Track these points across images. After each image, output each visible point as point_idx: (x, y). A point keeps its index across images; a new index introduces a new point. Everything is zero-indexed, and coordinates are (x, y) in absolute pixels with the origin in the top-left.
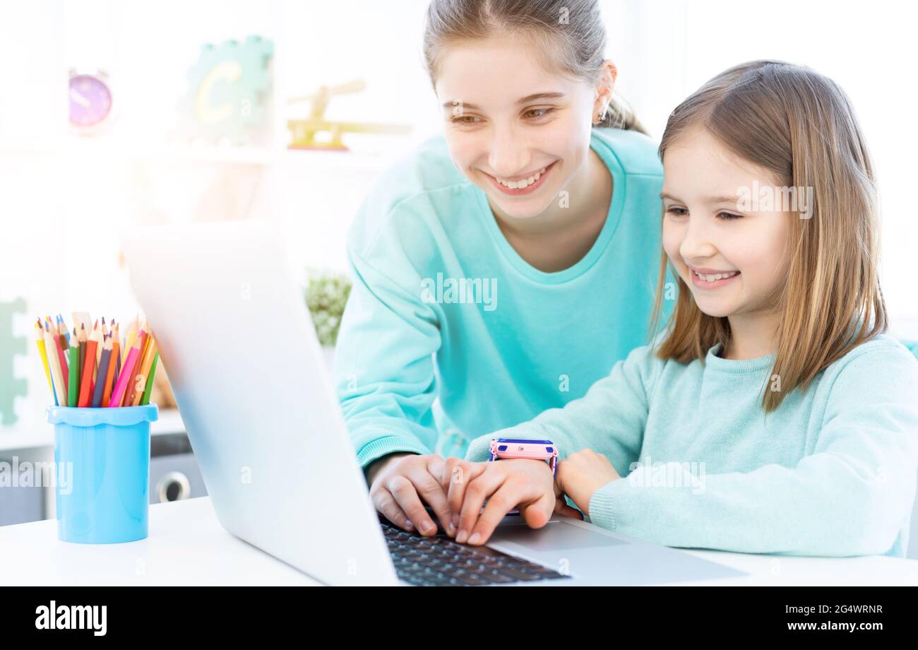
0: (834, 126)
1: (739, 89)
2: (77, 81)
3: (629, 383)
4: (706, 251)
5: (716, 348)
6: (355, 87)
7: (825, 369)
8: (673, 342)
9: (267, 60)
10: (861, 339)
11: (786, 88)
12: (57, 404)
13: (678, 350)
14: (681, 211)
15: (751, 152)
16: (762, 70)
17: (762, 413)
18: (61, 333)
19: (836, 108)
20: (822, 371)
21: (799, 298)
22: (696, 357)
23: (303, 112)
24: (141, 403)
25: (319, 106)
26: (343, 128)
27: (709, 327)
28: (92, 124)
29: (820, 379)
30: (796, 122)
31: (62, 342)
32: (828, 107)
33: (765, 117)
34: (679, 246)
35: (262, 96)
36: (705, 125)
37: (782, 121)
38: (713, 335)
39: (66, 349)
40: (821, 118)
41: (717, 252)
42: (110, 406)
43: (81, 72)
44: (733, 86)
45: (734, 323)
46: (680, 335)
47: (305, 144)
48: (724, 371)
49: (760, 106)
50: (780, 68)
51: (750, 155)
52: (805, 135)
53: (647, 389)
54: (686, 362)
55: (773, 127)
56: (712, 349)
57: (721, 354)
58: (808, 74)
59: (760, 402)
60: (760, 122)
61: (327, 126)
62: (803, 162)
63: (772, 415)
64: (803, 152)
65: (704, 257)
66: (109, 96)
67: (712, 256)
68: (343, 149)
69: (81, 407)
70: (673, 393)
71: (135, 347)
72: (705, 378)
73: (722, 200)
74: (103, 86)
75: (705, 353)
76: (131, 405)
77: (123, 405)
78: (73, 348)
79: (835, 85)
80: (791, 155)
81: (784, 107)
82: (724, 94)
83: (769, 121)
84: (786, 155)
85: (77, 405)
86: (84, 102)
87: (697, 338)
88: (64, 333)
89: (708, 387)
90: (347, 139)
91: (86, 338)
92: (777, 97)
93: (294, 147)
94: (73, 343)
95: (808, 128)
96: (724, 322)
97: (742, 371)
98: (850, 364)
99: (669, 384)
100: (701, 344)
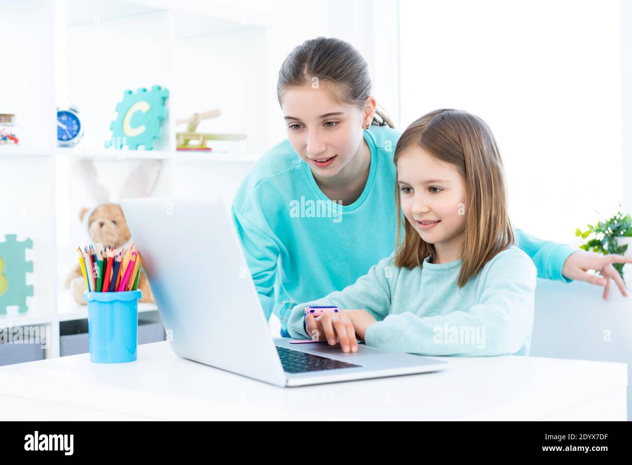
0: (483, 139)
1: (433, 125)
2: (60, 114)
3: (378, 279)
4: (425, 210)
5: (428, 258)
6: (214, 114)
7: (484, 266)
8: (404, 257)
9: (164, 99)
10: (502, 248)
11: (457, 122)
12: (90, 291)
13: (407, 263)
14: (408, 189)
15: (444, 156)
16: (443, 113)
17: (458, 288)
18: (92, 254)
19: (483, 129)
20: (482, 266)
21: (474, 229)
22: (417, 265)
23: (183, 128)
24: (133, 290)
25: (193, 126)
26: (206, 137)
27: (423, 248)
28: (68, 139)
29: (482, 270)
30: (464, 140)
31: (93, 258)
32: (479, 130)
33: (449, 138)
34: (411, 207)
35: (162, 121)
36: (419, 144)
37: (457, 139)
38: (425, 252)
39: (95, 262)
40: (476, 136)
41: (430, 210)
42: (117, 291)
43: (61, 110)
44: (430, 123)
45: (437, 246)
46: (408, 254)
47: (183, 148)
48: (433, 270)
49: (446, 133)
50: (452, 112)
51: (443, 157)
52: (470, 146)
53: (389, 281)
54: (411, 269)
55: (453, 143)
56: (426, 258)
57: (431, 261)
58: (466, 114)
59: (457, 283)
60: (446, 140)
61: (197, 137)
62: (470, 159)
63: (463, 289)
64: (469, 154)
65: (424, 212)
66: (78, 123)
67: (428, 212)
68: (208, 150)
69: (104, 292)
70: (407, 282)
71: (132, 260)
72: (423, 274)
73: (432, 181)
74: (75, 118)
75: (421, 262)
76: (128, 290)
77: (125, 291)
78: (101, 261)
79: (481, 119)
80: (464, 156)
81: (457, 132)
82: (425, 128)
83: (450, 139)
84: (461, 156)
85: (101, 291)
86: (64, 127)
87: (417, 255)
88: (94, 254)
89: (425, 279)
90: (209, 144)
91: (106, 256)
92: (453, 127)
93: (179, 149)
94: (100, 258)
95: (471, 142)
96: (432, 246)
97: (443, 270)
98: (496, 262)
99: (404, 278)
100: (419, 258)
